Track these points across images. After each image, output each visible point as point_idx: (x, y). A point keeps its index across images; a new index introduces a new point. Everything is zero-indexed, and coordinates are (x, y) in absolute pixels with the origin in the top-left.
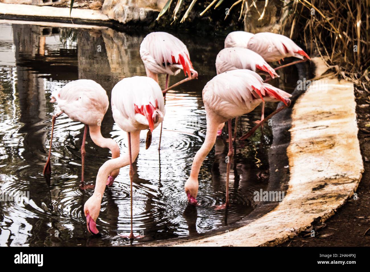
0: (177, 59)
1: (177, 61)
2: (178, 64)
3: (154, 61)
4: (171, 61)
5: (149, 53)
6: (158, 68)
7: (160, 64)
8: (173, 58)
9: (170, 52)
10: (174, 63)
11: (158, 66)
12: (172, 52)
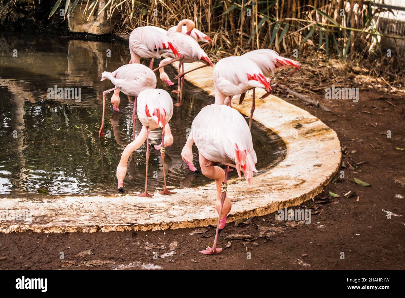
0: (167, 46)
1: (167, 47)
2: (168, 49)
3: (146, 48)
4: (162, 47)
5: (141, 42)
6: (149, 54)
7: (153, 50)
8: (164, 45)
9: (161, 41)
10: (165, 48)
11: (150, 52)
12: (162, 41)
